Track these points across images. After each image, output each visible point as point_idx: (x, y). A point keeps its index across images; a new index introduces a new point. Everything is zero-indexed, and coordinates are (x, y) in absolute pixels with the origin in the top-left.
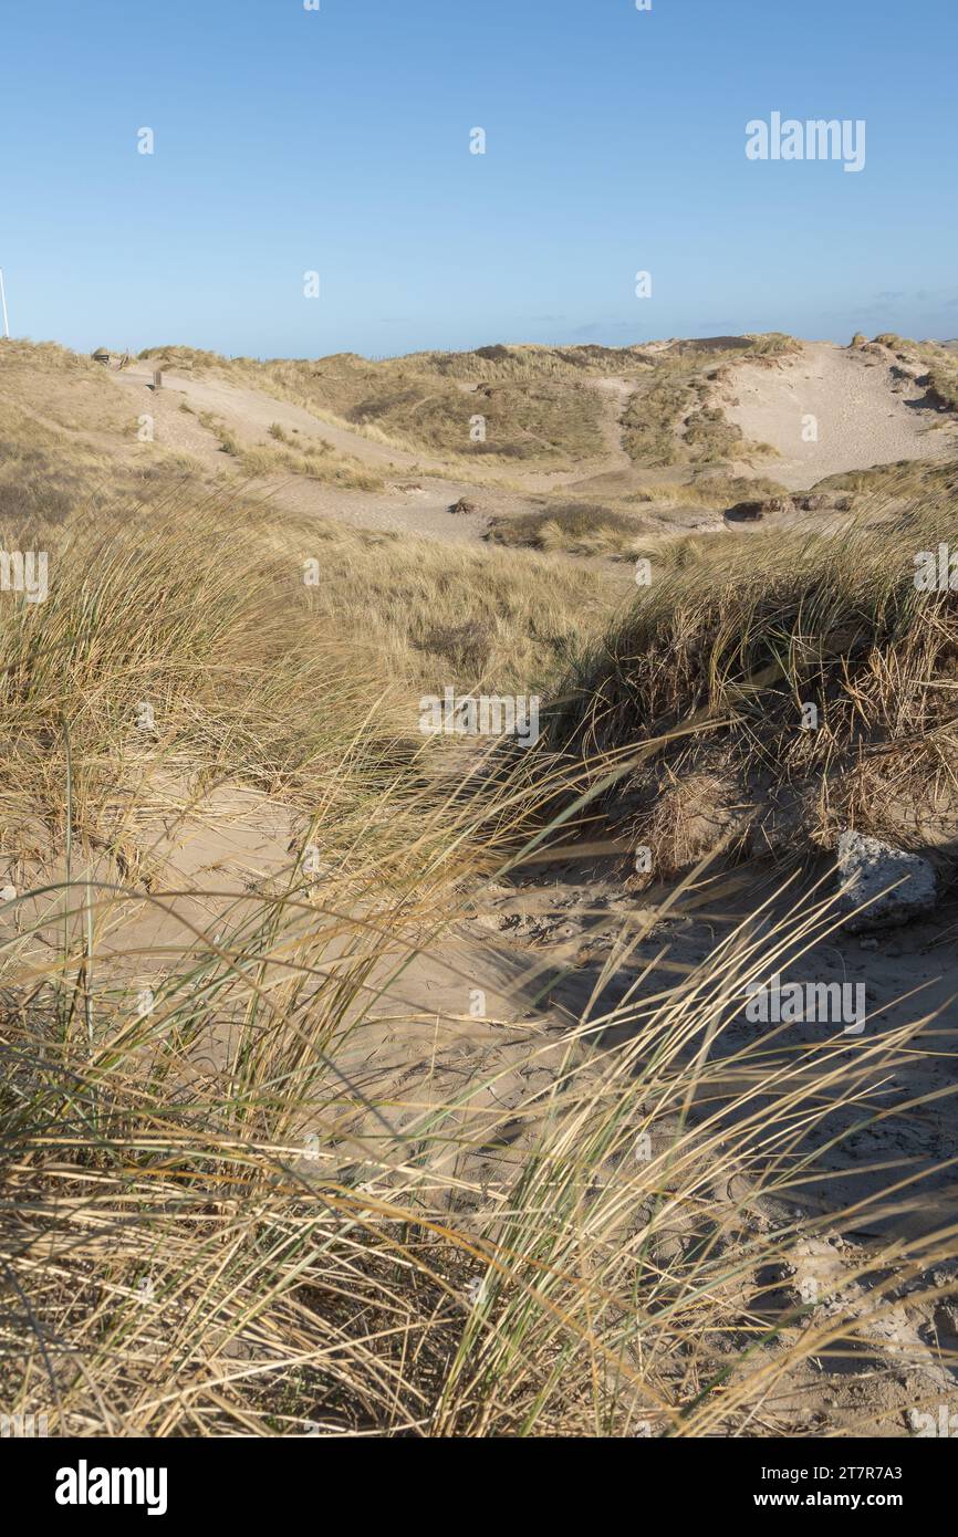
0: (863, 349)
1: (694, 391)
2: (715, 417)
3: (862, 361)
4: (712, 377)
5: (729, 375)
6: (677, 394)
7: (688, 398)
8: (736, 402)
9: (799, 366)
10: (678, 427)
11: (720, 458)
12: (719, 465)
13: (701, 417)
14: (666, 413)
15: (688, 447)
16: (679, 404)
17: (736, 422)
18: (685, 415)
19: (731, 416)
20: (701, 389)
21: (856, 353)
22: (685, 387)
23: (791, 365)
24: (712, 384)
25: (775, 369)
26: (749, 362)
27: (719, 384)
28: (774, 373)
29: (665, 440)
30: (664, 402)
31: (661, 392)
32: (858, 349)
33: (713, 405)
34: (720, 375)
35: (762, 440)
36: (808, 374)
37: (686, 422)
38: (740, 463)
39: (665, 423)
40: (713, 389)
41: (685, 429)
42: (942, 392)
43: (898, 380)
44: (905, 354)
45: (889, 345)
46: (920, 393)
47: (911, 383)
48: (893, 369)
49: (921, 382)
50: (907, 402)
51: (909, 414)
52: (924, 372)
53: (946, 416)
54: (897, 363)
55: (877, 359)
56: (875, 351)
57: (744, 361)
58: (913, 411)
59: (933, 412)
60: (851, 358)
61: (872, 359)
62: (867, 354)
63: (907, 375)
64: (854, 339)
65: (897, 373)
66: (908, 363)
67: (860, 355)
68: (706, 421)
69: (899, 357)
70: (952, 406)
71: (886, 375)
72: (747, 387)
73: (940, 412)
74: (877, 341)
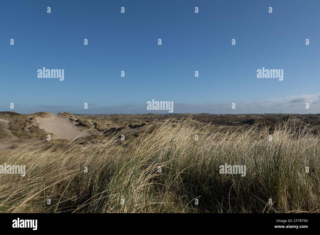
0: (62, 115)
1: (28, 123)
2: (37, 128)
4: (31, 119)
5: (35, 119)
6: (23, 123)
7: (27, 123)
8: (39, 125)
9: (49, 117)
10: (27, 130)
13: (33, 127)
14: (22, 127)
16: (25, 125)
17: (43, 129)
18: (28, 127)
19: (40, 127)
20: (29, 121)
22: (25, 121)
23: (48, 117)
25: (44, 118)
26: (38, 116)
27: (33, 121)
28: (44, 119)
29: (25, 133)
30: (20, 125)
31: (18, 122)
33: (35, 125)
34: (33, 119)
35: (50, 132)
36: (52, 119)
37: (29, 129)
39: (23, 129)
42: (83, 123)
43: (72, 121)
44: (71, 116)
45: (68, 114)
46: (78, 123)
47: (75, 121)
48: (70, 119)
49: (77, 121)
50: (75, 125)
51: (76, 127)
52: (76, 119)
53: (85, 127)
54: (70, 117)
55: (66, 117)
56: (65, 115)
57: (37, 116)
58: (77, 127)
59: (81, 127)
60: (60, 116)
61: (64, 117)
62: (63, 116)
63: (74, 120)
64: (59, 113)
65: (71, 120)
66: (72, 118)
67: (62, 116)
68: (35, 129)
69: (70, 116)
70: (85, 126)
71: (69, 120)
72: (40, 121)
73: (83, 127)
74: (64, 113)
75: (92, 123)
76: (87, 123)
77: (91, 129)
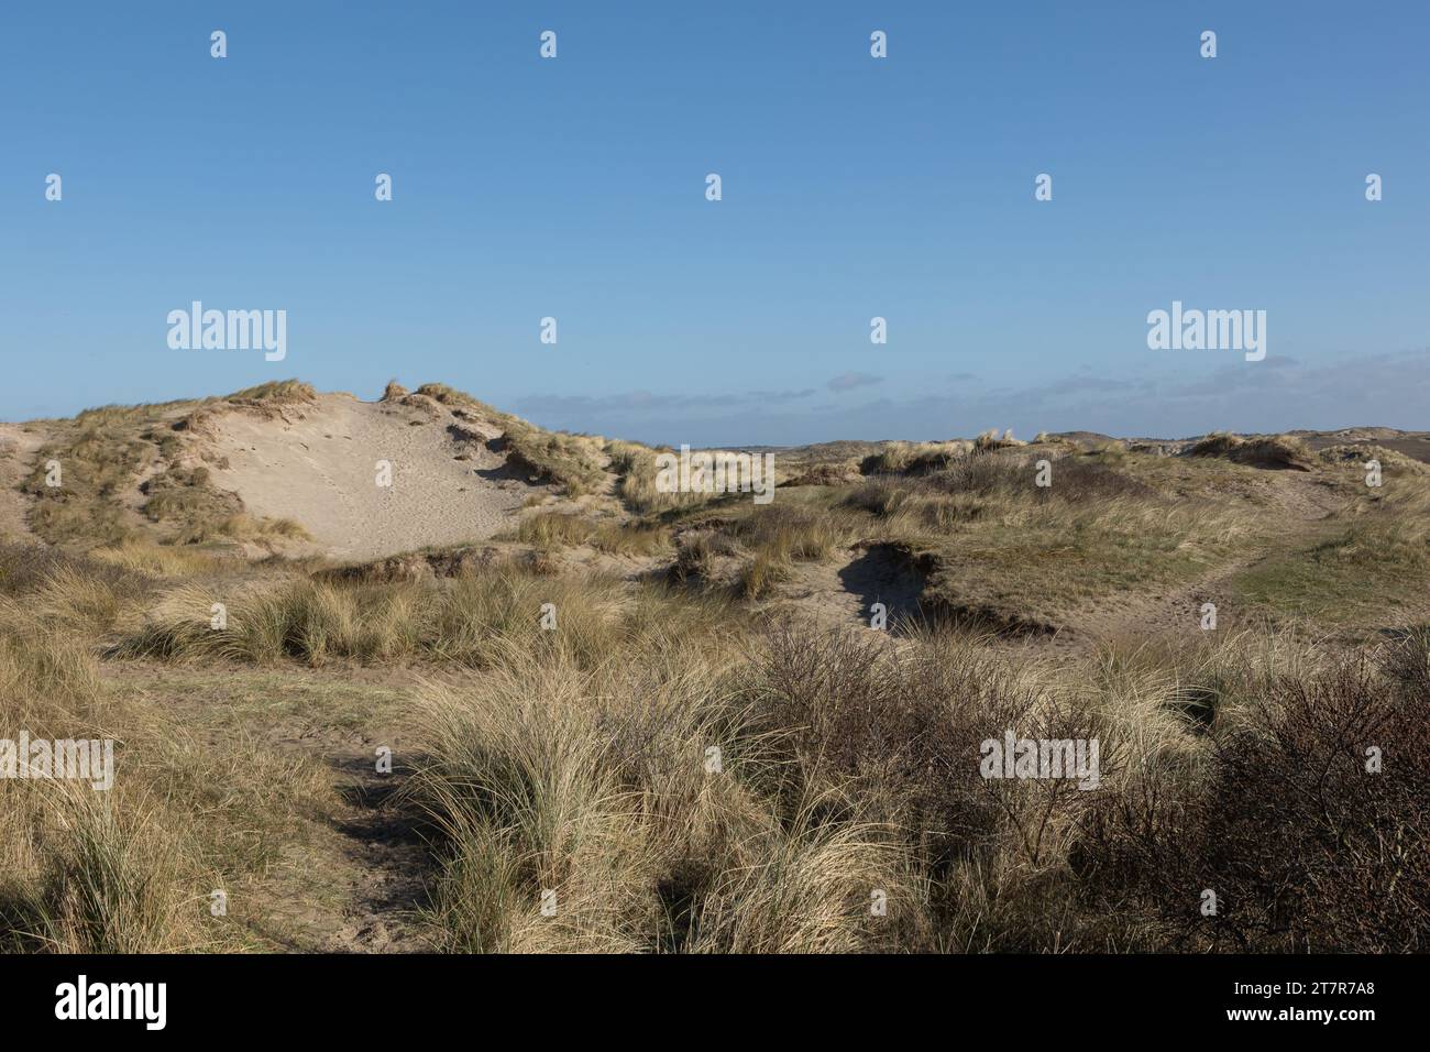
0: (404, 402)
1: (152, 449)
2: (196, 480)
3: (405, 418)
4: (181, 425)
5: (208, 425)
6: (124, 448)
7: (143, 454)
8: (223, 464)
9: (313, 419)
10: (130, 495)
11: (217, 536)
12: (216, 546)
13: (170, 480)
14: (107, 473)
15: (150, 526)
16: (128, 463)
17: (231, 488)
18: (141, 480)
19: (220, 481)
20: (163, 442)
21: (394, 407)
22: (135, 439)
23: (301, 417)
24: (181, 435)
25: (278, 421)
26: (236, 410)
27: (192, 436)
28: (277, 426)
29: (109, 514)
30: (101, 461)
31: (94, 446)
32: (397, 403)
33: (188, 463)
34: (194, 424)
35: (277, 515)
36: (329, 432)
37: (144, 488)
38: (253, 545)
39: (106, 490)
40: (185, 443)
41: (143, 500)
42: (529, 457)
43: (462, 443)
44: (464, 410)
45: (440, 398)
46: (497, 460)
47: (481, 447)
48: (451, 429)
49: (494, 446)
50: (481, 473)
51: (487, 488)
52: (495, 434)
53: (542, 489)
54: (456, 421)
55: (426, 415)
56: (421, 406)
57: (230, 408)
58: (492, 484)
59: (522, 485)
60: (388, 413)
61: (419, 415)
62: (410, 408)
63: (475, 437)
64: (388, 389)
65: (458, 434)
66: (471, 421)
67: (402, 410)
68: (179, 487)
69: (457, 414)
70: (548, 477)
71: (443, 437)
72: (239, 444)
73: (532, 484)
74: (421, 391)
75: (604, 461)
76: (565, 458)
77: (584, 500)
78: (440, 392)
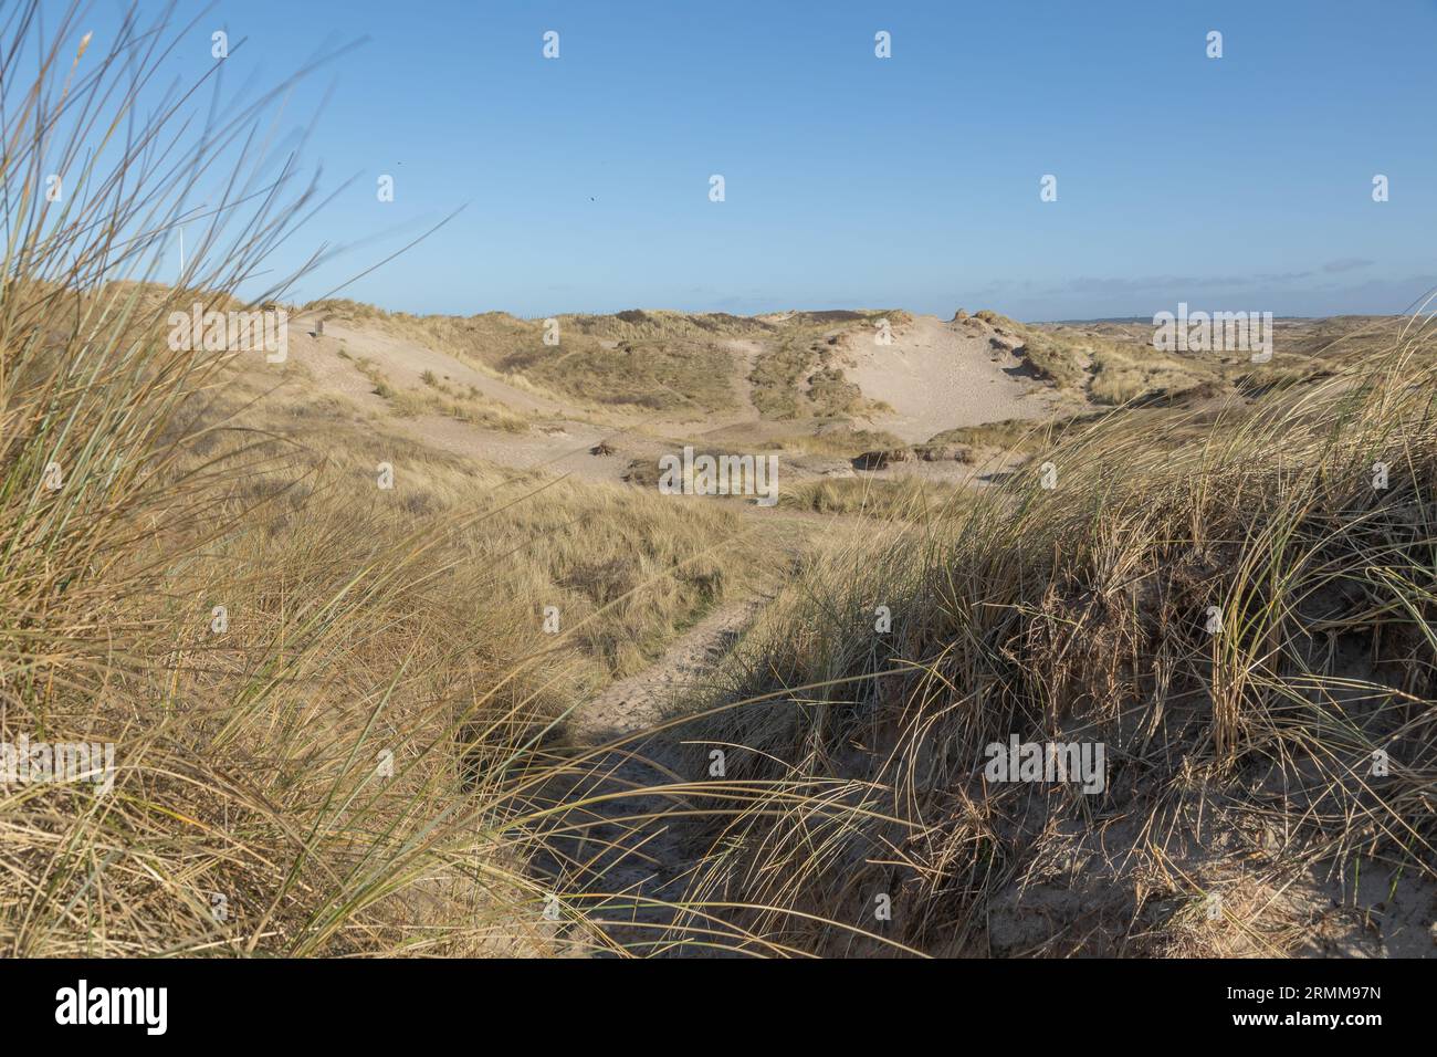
0: (965, 323)
1: (817, 355)
2: (836, 377)
3: (965, 333)
4: (833, 342)
5: (848, 340)
6: (801, 355)
7: (811, 360)
8: (854, 365)
9: (910, 335)
10: (803, 385)
11: (842, 413)
12: (841, 419)
13: (824, 376)
14: (792, 372)
15: (812, 403)
16: (803, 365)
17: (855, 382)
18: (808, 375)
19: (850, 377)
20: (823, 351)
21: (960, 326)
22: (808, 350)
23: (902, 334)
24: (832, 348)
25: (888, 336)
26: (865, 330)
27: (838, 348)
28: (888, 339)
29: (791, 396)
30: (790, 363)
31: (786, 354)
32: (961, 323)
33: (834, 366)
34: (840, 340)
35: (879, 398)
36: (918, 342)
37: (810, 380)
38: (861, 418)
39: (790, 381)
40: (833, 352)
41: (808, 387)
42: (1036, 362)
43: (997, 350)
44: (1002, 329)
45: (988, 321)
46: (1017, 362)
47: (1009, 353)
48: (992, 341)
49: (1017, 353)
50: (1006, 370)
51: (1006, 381)
52: (1019, 345)
53: (1041, 383)
54: (996, 336)
55: (978, 331)
56: (975, 325)
57: (860, 329)
58: (1011, 378)
59: (1029, 379)
60: (955, 329)
61: (974, 332)
62: (969, 327)
63: (1005, 347)
64: (957, 314)
65: (996, 345)
66: (1005, 336)
67: (963, 327)
68: (828, 380)
69: (997, 331)
70: (1045, 375)
71: (987, 346)
72: (864, 352)
73: (1036, 379)
74: (976, 316)
75: (1087, 363)
76: (1059, 362)
77: (1067, 391)
78: (988, 316)
